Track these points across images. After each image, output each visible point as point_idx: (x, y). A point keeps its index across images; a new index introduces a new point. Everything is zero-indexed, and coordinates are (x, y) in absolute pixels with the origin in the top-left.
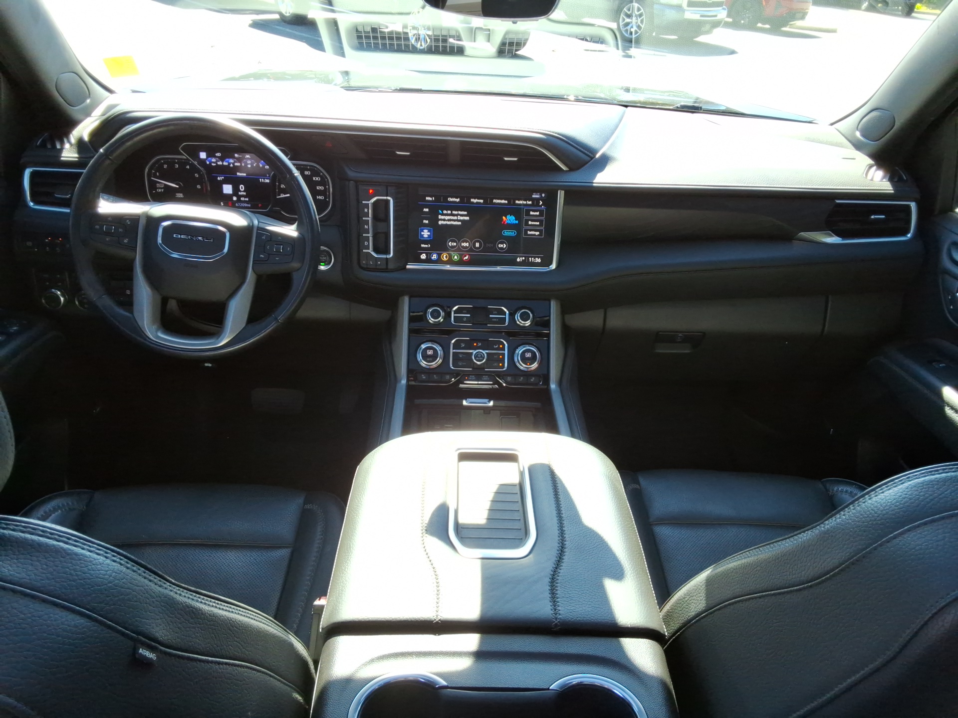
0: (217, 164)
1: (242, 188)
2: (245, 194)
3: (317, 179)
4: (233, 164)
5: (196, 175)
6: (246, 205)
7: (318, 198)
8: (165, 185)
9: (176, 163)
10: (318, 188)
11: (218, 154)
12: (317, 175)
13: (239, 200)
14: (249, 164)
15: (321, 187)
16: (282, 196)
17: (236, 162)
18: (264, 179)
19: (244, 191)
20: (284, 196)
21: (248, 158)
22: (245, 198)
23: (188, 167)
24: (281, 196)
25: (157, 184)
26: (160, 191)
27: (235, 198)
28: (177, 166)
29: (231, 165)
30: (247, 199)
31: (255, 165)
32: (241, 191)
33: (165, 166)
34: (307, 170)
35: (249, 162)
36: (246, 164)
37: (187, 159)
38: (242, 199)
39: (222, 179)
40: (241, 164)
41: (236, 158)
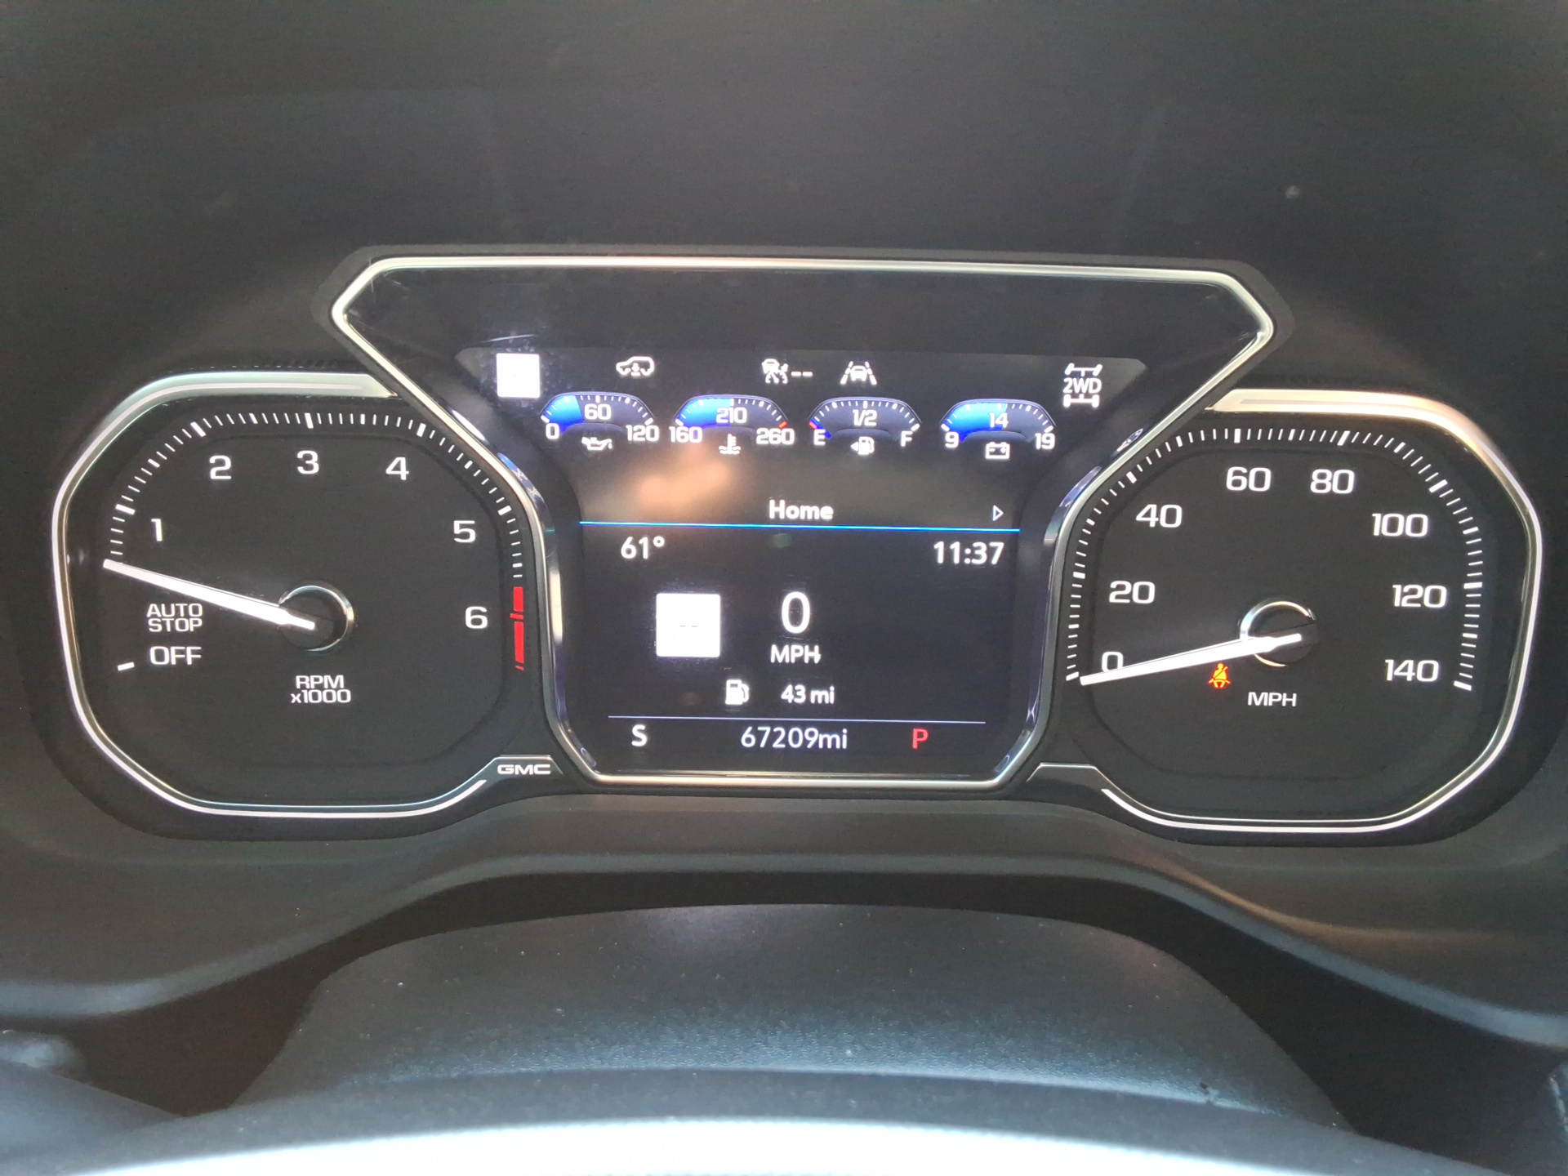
0: (619, 437)
1: (796, 618)
2: (812, 654)
3: (1405, 525)
4: (747, 437)
5: (457, 527)
6: (815, 738)
7: (1392, 671)
8: (212, 612)
9: (306, 438)
10: (1402, 595)
11: (636, 366)
12: (1410, 497)
13: (765, 704)
14: (865, 431)
15: (1424, 592)
16: (1114, 670)
17: (770, 424)
18: (967, 540)
19: (806, 639)
20: (1123, 672)
21: (858, 390)
22: (812, 687)
23: (399, 468)
24: (1106, 676)
25: (153, 609)
26: (171, 656)
27: (737, 693)
28: (311, 462)
29: (730, 448)
30: (827, 696)
31: (905, 438)
32: (784, 639)
33: (220, 467)
34: (1332, 457)
35: (865, 415)
36: (842, 435)
37: (401, 405)
38: (787, 695)
39: (652, 548)
40: (804, 435)
41: (773, 392)
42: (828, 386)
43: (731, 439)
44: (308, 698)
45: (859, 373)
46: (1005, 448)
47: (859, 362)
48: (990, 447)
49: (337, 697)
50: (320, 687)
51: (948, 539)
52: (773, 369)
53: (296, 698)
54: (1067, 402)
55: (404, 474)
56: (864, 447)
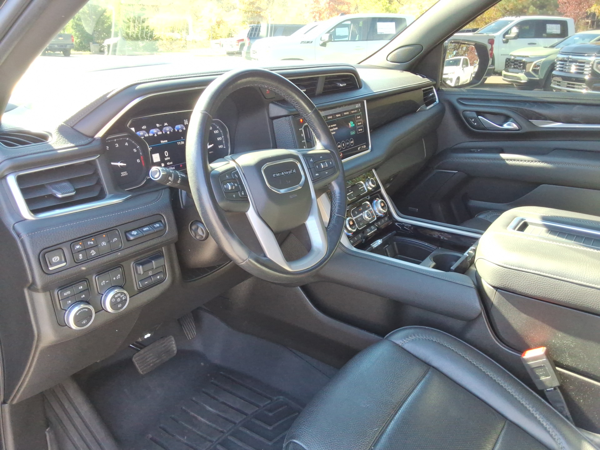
0: (144, 136)
1: (167, 155)
2: (169, 158)
3: (216, 132)
4: (157, 134)
5: (134, 150)
9: (116, 142)
10: (218, 139)
11: (144, 127)
14: (168, 131)
15: (220, 138)
17: (159, 132)
18: (180, 141)
19: (168, 157)
21: (166, 126)
22: (170, 162)
27: (163, 165)
28: (117, 145)
29: (156, 135)
30: (171, 163)
31: (172, 131)
32: (166, 157)
33: (107, 148)
35: (168, 129)
36: (166, 132)
39: (151, 149)
40: (162, 132)
41: (158, 128)
42: (163, 126)
43: (155, 134)
44: (123, 175)
45: (166, 124)
46: (181, 130)
47: (166, 123)
48: (180, 130)
49: (126, 174)
50: (124, 173)
51: (178, 142)
52: (158, 125)
53: (122, 176)
54: (185, 124)
55: (127, 145)
56: (168, 133)
